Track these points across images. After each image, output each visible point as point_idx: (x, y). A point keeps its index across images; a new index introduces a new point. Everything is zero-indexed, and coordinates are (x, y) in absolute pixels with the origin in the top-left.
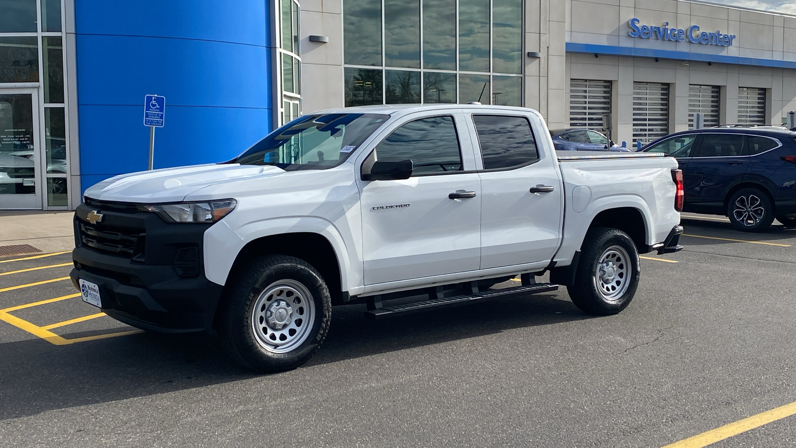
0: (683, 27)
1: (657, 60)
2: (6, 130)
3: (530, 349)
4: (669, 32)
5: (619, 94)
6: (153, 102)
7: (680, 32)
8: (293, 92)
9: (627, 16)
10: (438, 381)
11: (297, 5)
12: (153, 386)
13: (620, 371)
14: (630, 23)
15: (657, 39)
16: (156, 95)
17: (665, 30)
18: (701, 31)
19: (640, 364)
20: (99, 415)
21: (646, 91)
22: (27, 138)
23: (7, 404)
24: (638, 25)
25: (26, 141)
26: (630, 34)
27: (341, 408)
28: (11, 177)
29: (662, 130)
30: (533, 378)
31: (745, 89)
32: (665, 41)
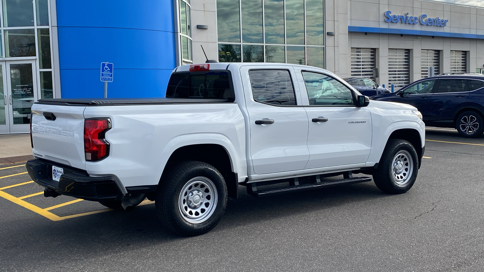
0: (417, 15)
1: (402, 35)
2: (17, 86)
3: (354, 218)
4: (409, 19)
5: (380, 56)
6: (106, 67)
7: (416, 18)
8: (188, 59)
9: (384, 9)
10: (300, 242)
11: (189, 7)
12: (118, 248)
13: (415, 232)
14: (386, 13)
15: (402, 23)
16: (108, 63)
17: (407, 17)
18: (428, 17)
19: (427, 227)
20: (85, 269)
21: (396, 54)
22: (29, 90)
23: (25, 263)
24: (390, 15)
25: (29, 92)
26: (386, 20)
27: (241, 262)
28: (20, 113)
29: (405, 77)
30: (361, 238)
31: (454, 52)
32: (407, 24)
